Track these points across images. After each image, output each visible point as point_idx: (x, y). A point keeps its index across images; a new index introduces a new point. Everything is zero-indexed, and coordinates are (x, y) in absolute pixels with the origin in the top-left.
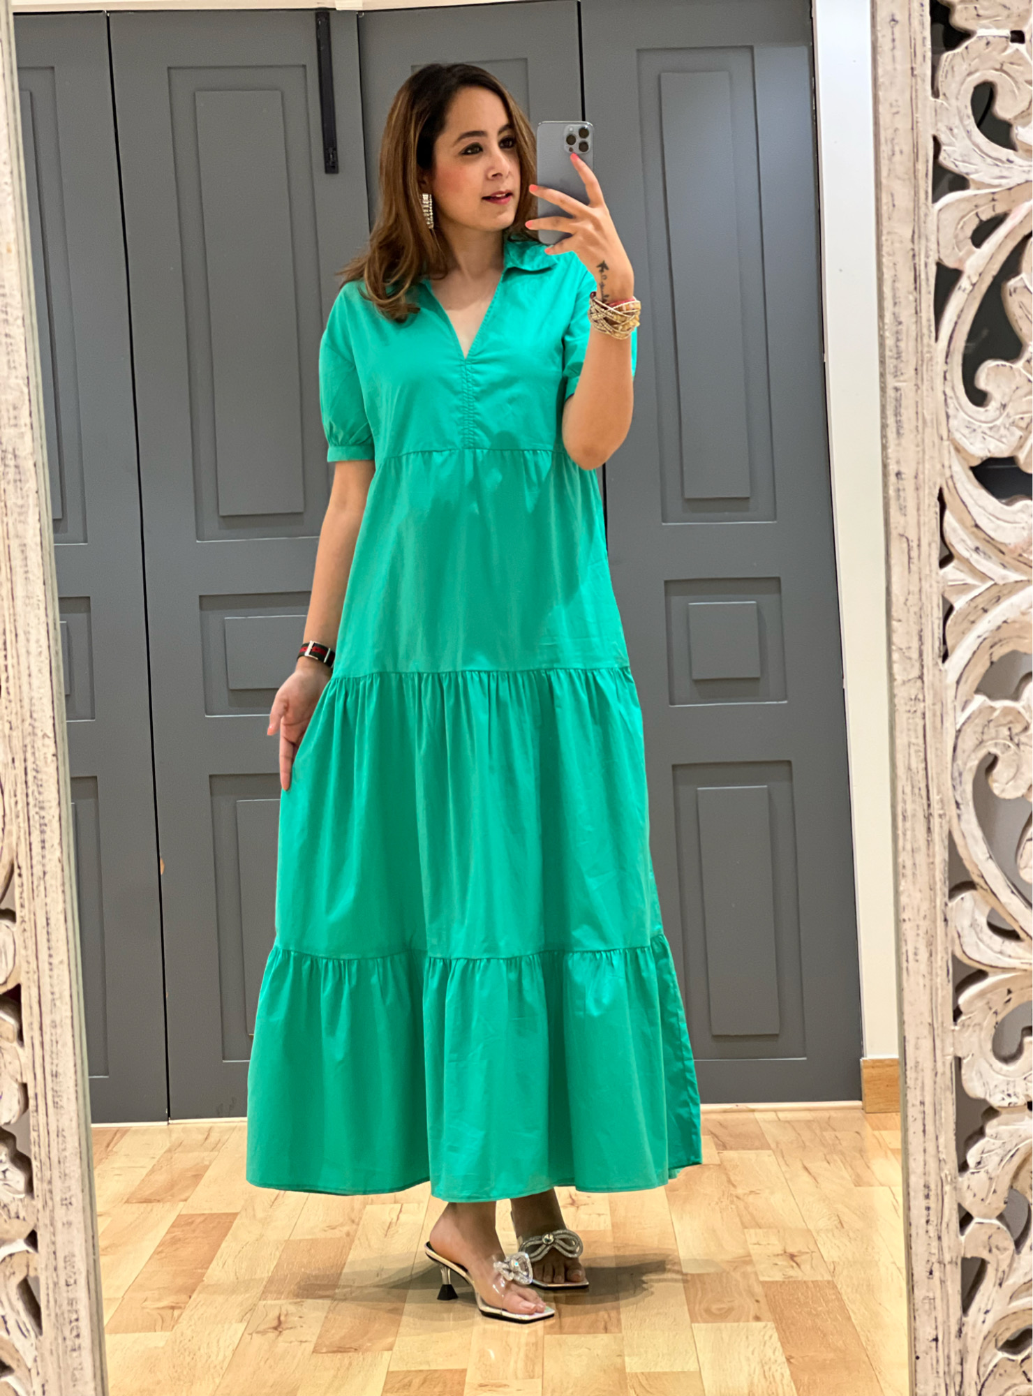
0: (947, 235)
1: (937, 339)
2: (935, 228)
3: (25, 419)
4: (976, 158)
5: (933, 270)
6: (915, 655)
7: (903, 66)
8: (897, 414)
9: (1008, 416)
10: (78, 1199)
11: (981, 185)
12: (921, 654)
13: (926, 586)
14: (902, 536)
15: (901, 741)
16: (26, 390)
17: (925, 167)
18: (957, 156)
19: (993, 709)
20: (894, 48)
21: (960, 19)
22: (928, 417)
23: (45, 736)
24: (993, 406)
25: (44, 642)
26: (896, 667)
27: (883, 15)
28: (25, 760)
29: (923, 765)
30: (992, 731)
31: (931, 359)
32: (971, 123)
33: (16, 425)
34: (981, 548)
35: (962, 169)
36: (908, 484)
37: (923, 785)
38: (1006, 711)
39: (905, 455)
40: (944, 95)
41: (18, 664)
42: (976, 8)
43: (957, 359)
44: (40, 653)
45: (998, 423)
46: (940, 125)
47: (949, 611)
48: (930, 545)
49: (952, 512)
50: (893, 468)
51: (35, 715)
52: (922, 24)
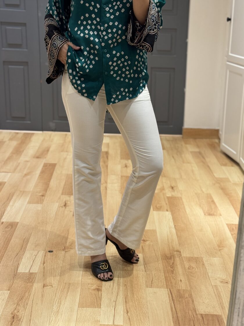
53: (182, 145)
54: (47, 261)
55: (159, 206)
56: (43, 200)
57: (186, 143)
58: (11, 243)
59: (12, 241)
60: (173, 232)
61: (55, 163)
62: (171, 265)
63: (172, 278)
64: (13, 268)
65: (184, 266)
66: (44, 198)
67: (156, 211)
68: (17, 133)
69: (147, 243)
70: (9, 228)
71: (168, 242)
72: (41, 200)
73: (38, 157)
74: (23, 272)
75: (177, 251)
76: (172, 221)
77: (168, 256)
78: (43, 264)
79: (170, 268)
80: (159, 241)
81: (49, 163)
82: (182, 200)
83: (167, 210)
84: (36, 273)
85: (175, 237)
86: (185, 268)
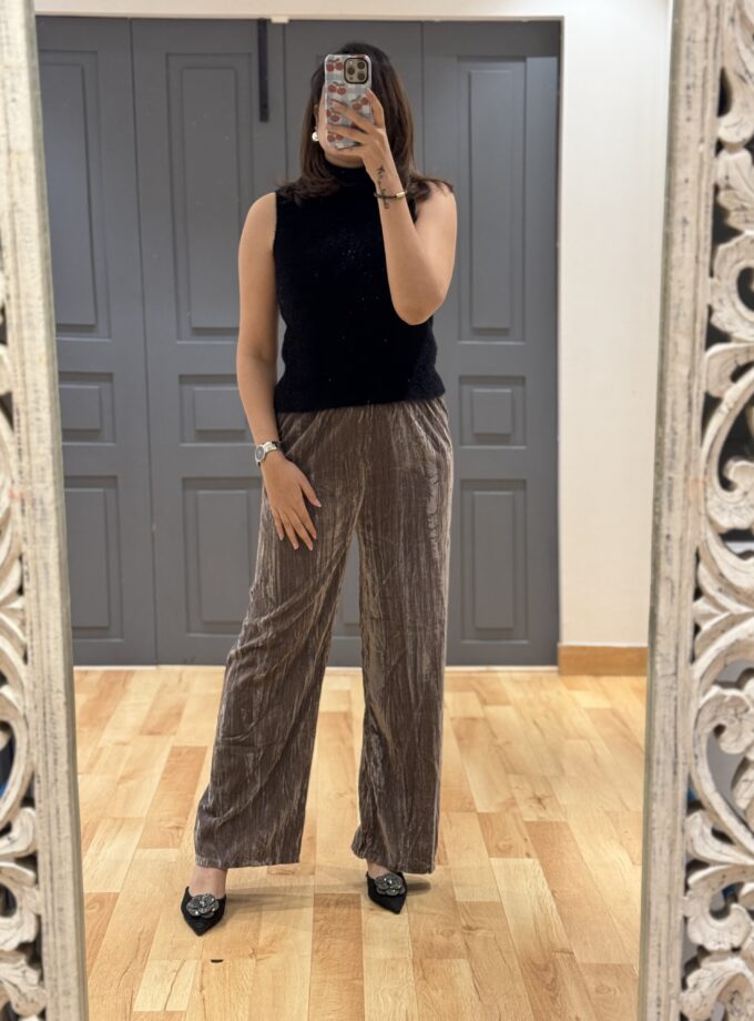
0: (714, 373)
1: (702, 444)
2: (705, 370)
3: (49, 478)
4: (738, 322)
5: (701, 399)
6: (672, 659)
7: (689, 255)
8: (670, 494)
9: (748, 500)
10: (75, 991)
11: (739, 341)
12: (676, 659)
13: (683, 615)
14: (668, 579)
15: (659, 713)
16: (50, 457)
17: (701, 328)
18: (724, 320)
19: (724, 697)
20: (683, 241)
21: (734, 221)
22: (692, 498)
23: (58, 691)
24: (737, 493)
25: (59, 630)
26: (658, 667)
27: (678, 216)
28: (44, 707)
29: (672, 731)
30: (723, 710)
31: (697, 460)
32: (735, 297)
33: (43, 482)
34: (723, 588)
35: (727, 328)
36: (675, 545)
37: (672, 743)
38: (734, 699)
39: (673, 524)
40: (719, 278)
41: (41, 644)
42: (745, 216)
43: (715, 459)
44: (56, 638)
45: (742, 504)
46: (715, 298)
47: (697, 629)
48: (688, 586)
49: (706, 564)
50: (664, 532)
51: (53, 678)
52: (706, 225)
53: (559, 693)
54: (209, 982)
55: (504, 846)
56: (181, 838)
57: (570, 688)
58: (104, 943)
59: (106, 938)
60: (549, 908)
61: (203, 745)
62: (549, 982)
63: (552, 1014)
64: (120, 1001)
65: (585, 985)
66: (183, 834)
67: (498, 857)
68: (86, 672)
69: (480, 933)
70: (93, 908)
71: (537, 931)
72: (173, 840)
73: (153, 731)
74: (148, 1009)
75: (562, 951)
76: (544, 879)
77: (538, 962)
78: (201, 991)
79: (544, 990)
80: (512, 928)
81: (186, 747)
82: (568, 828)
83: (528, 855)
84: (182, 1012)
85: (555, 918)
86: (587, 991)
